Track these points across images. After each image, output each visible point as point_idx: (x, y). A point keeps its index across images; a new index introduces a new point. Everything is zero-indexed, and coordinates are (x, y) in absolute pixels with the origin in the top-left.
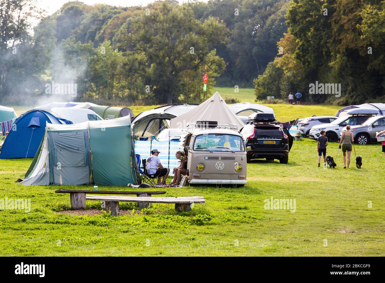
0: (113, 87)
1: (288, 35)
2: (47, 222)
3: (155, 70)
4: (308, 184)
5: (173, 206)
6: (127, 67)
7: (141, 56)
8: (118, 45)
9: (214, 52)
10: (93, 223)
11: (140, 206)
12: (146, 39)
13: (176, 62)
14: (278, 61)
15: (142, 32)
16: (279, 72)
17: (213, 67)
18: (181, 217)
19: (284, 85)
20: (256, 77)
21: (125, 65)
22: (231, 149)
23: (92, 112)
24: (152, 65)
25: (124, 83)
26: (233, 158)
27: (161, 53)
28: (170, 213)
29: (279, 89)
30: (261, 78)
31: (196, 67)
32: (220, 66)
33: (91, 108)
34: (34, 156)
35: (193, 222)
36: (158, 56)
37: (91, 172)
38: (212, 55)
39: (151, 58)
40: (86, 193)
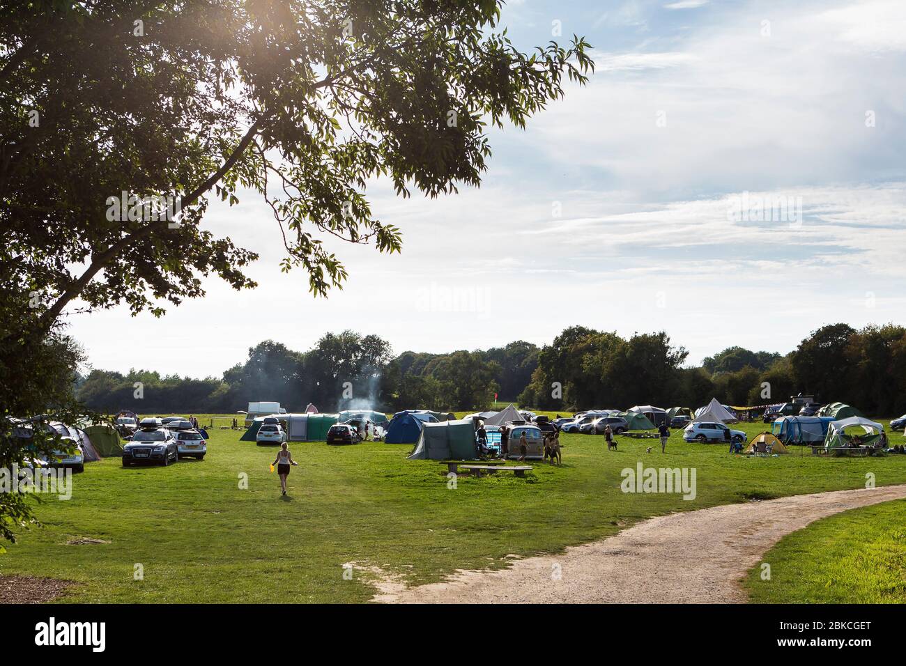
0: (434, 401)
1: (539, 370)
2: (439, 482)
3: (459, 391)
4: (578, 458)
5: (513, 472)
6: (443, 390)
7: (450, 383)
8: (438, 376)
9: (493, 380)
10: (467, 482)
11: (492, 472)
12: (454, 373)
13: (471, 387)
14: (532, 386)
15: (452, 368)
16: (532, 392)
17: (494, 389)
18: (519, 479)
19: (536, 399)
20: (518, 395)
21: (442, 388)
22: (534, 437)
23: (432, 416)
24: (457, 388)
25: (440, 399)
26: (535, 443)
27: (463, 381)
28: (510, 476)
29: (532, 402)
30: (521, 396)
31: (484, 389)
32: (497, 388)
33: (431, 413)
34: (416, 442)
35: (527, 482)
36: (461, 383)
37: (450, 451)
38: (492, 382)
39: (457, 385)
40: (460, 464)
